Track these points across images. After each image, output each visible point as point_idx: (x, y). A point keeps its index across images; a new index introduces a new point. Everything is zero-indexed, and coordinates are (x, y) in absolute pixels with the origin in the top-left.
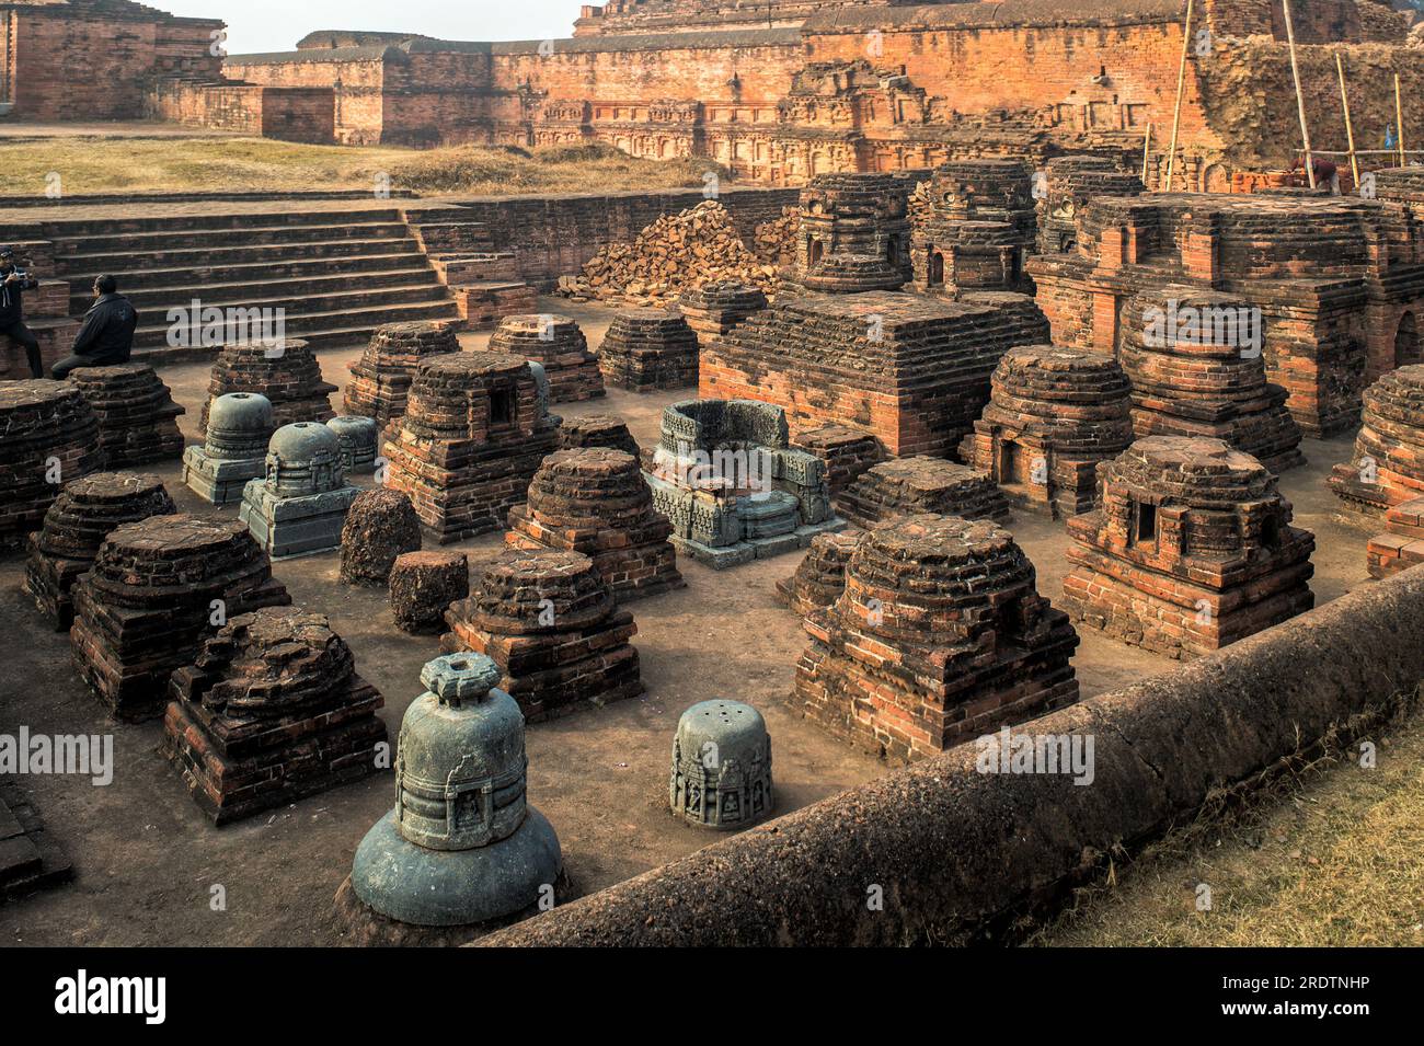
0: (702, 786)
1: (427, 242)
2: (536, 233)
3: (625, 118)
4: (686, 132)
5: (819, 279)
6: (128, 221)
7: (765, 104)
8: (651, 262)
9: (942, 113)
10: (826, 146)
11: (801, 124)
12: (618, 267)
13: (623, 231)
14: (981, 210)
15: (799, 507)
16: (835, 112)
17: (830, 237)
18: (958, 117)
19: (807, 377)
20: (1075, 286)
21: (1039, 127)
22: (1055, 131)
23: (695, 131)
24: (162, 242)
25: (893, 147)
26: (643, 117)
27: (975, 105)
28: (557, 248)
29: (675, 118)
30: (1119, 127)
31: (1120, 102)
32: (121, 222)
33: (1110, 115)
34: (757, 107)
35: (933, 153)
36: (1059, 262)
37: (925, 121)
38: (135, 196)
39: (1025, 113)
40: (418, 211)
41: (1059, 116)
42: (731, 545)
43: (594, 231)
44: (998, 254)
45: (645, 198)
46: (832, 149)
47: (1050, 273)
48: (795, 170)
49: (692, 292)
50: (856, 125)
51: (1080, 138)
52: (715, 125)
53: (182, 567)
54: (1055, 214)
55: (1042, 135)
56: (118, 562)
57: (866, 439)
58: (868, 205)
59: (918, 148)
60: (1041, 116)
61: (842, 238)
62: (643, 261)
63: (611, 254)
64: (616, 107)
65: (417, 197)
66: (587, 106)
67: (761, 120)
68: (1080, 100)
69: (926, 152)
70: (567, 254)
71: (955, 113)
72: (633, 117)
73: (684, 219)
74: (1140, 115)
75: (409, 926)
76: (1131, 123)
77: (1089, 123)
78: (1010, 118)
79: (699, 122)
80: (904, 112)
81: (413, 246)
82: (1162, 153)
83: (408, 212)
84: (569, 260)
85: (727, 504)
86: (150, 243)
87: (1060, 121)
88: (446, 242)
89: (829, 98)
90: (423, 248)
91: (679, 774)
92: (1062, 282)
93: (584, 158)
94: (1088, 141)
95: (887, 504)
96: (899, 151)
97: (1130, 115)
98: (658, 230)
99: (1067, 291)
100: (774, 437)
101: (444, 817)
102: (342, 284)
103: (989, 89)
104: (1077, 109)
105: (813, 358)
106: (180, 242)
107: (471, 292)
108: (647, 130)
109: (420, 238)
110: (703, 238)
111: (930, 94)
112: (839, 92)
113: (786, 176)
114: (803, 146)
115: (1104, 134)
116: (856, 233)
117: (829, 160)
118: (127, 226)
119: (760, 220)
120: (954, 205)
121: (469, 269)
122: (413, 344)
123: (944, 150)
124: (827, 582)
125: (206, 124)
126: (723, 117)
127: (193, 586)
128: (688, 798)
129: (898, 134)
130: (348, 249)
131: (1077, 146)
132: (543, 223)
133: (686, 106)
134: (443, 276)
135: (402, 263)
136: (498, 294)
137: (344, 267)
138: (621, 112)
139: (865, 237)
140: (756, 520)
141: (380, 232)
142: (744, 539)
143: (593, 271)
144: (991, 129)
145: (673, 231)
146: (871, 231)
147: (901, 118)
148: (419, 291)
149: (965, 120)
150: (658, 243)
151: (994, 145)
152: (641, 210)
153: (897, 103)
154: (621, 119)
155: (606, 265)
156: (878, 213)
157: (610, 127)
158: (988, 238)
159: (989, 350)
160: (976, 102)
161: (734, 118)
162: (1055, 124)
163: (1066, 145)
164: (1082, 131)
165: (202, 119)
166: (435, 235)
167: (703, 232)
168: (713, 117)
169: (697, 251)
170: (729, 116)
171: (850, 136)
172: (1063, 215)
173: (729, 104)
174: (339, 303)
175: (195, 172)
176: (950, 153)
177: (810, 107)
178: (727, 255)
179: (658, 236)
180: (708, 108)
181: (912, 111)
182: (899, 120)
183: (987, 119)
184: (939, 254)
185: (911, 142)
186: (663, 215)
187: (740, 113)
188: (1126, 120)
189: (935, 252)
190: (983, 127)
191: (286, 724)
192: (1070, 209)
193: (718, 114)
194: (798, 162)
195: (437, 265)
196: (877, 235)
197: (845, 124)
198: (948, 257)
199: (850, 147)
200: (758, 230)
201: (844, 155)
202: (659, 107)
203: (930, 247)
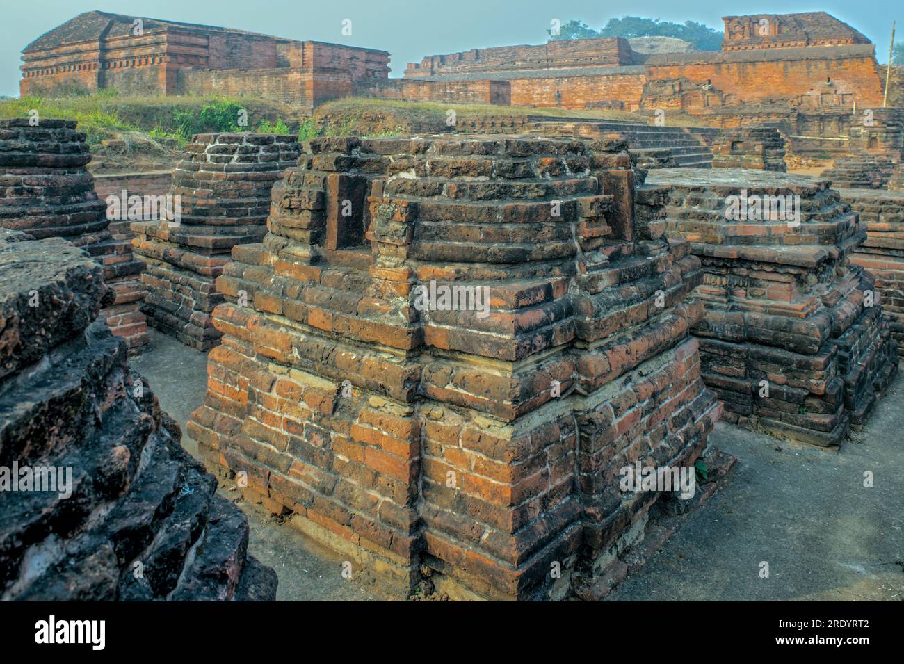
9: (734, 101)
16: (670, 102)
18: (742, 102)
21: (791, 105)
22: (800, 107)
27: (753, 97)
30: (837, 104)
31: (838, 93)
33: (832, 99)
37: (723, 105)
39: (783, 99)
41: (802, 100)
50: (683, 108)
51: (816, 110)
55: (794, 109)
59: (719, 118)
60: (792, 101)
68: (815, 93)
74: (848, 99)
76: (843, 103)
77: (820, 103)
78: (775, 102)
80: (710, 101)
87: (803, 103)
89: (667, 96)
94: (821, 111)
97: (843, 99)
103: (761, 90)
104: (813, 97)
111: (726, 93)
112: (675, 92)
115: (830, 108)
123: (738, 118)
129: (707, 112)
131: (814, 113)
144: (766, 107)
147: (708, 105)
149: (747, 104)
151: (769, 115)
153: (706, 98)
160: (753, 95)
162: (799, 104)
163: (808, 113)
164: (816, 106)
171: (679, 113)
181: (715, 101)
182: (706, 105)
183: (761, 103)
185: (714, 115)
188: (841, 101)
190: (760, 106)
197: (676, 106)
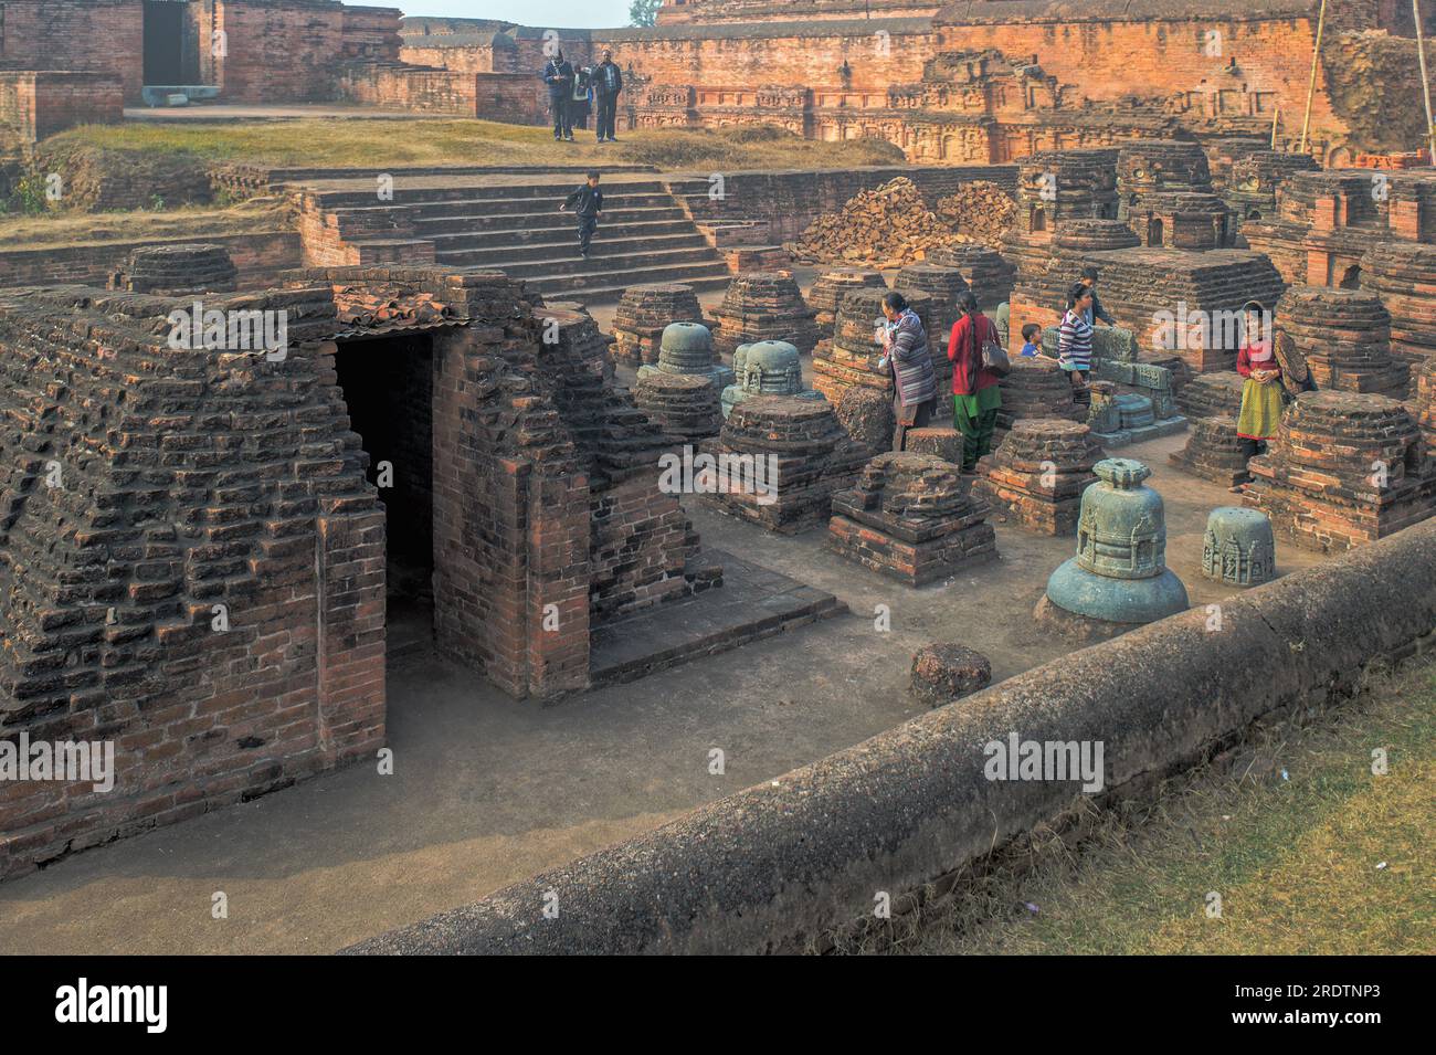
0: (1237, 558)
1: (693, 210)
2: (761, 205)
3: (730, 102)
4: (796, 116)
5: (1074, 238)
6: (454, 190)
7: (875, 91)
8: (856, 232)
9: (1074, 100)
10: (959, 130)
11: (934, 109)
12: (831, 236)
13: (831, 204)
14: (1168, 185)
15: (1154, 406)
16: (967, 98)
17: (1053, 206)
18: (1089, 103)
19: (1116, 313)
20: (1288, 246)
21: (1169, 112)
22: (1184, 116)
23: (805, 116)
24: (484, 209)
25: (1024, 131)
26: (750, 102)
27: (1106, 92)
28: (780, 218)
29: (784, 103)
30: (1247, 112)
31: (1249, 90)
32: (449, 190)
33: (1239, 103)
34: (867, 92)
35: (1063, 137)
36: (1273, 226)
37: (1056, 107)
38: (437, 169)
39: (1155, 100)
40: (678, 184)
41: (1189, 102)
42: (1114, 432)
43: (807, 203)
44: (1211, 220)
45: (847, 174)
46: (964, 133)
47: (1265, 235)
48: (926, 153)
49: (942, 253)
50: (988, 110)
51: (1210, 123)
52: (825, 110)
53: (808, 427)
54: (1241, 187)
55: (1172, 121)
56: (758, 425)
57: (1176, 359)
58: (1086, 178)
59: (1049, 132)
60: (1172, 103)
61: (1063, 207)
62: (850, 230)
63: (825, 224)
64: (721, 93)
65: (659, 172)
66: (692, 91)
67: (871, 105)
68: (1210, 89)
69: (1056, 136)
70: (787, 222)
71: (1086, 99)
72: (739, 102)
73: (882, 193)
74: (1267, 103)
75: (1114, 623)
76: (1259, 110)
77: (1218, 109)
78: (1141, 105)
79: (808, 107)
80: (1035, 98)
81: (680, 214)
82: (1289, 137)
83: (671, 184)
84: (789, 229)
85: (1112, 401)
86: (475, 209)
87: (1189, 107)
88: (707, 210)
89: (961, 85)
90: (689, 215)
91: (1215, 553)
92: (1275, 242)
93: (763, 138)
94: (1217, 125)
95: (1215, 405)
96: (1030, 134)
97: (1258, 103)
98: (861, 203)
99: (1279, 250)
100: (1124, 353)
101: (1129, 557)
102: (632, 246)
103: (1121, 78)
104: (1207, 95)
105: (1119, 298)
106: (498, 208)
107: (742, 253)
108: (755, 115)
109: (685, 207)
110: (899, 209)
111: (1062, 82)
112: (972, 79)
113: (917, 157)
114: (935, 129)
115: (1233, 120)
116: (1076, 202)
117: (960, 143)
118: (454, 194)
119: (940, 195)
120: (1144, 180)
121: (733, 234)
122: (772, 289)
123: (1076, 134)
124: (1221, 451)
125: (409, 106)
126: (831, 102)
127: (816, 441)
128: (1225, 567)
129: (1030, 118)
130: (629, 217)
131: (1207, 130)
132: (766, 196)
133: (795, 92)
134: (712, 240)
135: (675, 229)
136: (762, 255)
137: (631, 231)
138: (726, 97)
139: (1084, 206)
140: (1129, 414)
141: (651, 201)
142: (1121, 428)
143: (809, 238)
144: (1123, 114)
145: (874, 204)
146: (1088, 201)
147: (1032, 105)
148: (694, 253)
149: (1096, 106)
150: (862, 214)
151: (1126, 130)
152: (847, 184)
153: (1028, 90)
154: (726, 104)
155: (820, 234)
156: (1094, 186)
157: (715, 112)
158: (1202, 206)
159: (1257, 292)
160: (1107, 90)
161: (843, 104)
162: (1184, 110)
163: (1196, 129)
164: (1211, 115)
165: (404, 102)
166: (698, 204)
167: (900, 205)
168: (821, 102)
169: (896, 222)
170: (838, 102)
171: (983, 120)
172: (1249, 188)
173: (838, 90)
174: (635, 262)
175: (465, 149)
176: (1082, 137)
177: (942, 93)
178: (921, 225)
179: (861, 208)
180: (817, 94)
181: (1043, 97)
182: (1030, 106)
183: (1118, 105)
184: (1159, 220)
185: (1041, 127)
186: (862, 189)
187: (849, 99)
188: (1254, 107)
189: (1155, 218)
190: (1115, 112)
191: (945, 522)
192: (1255, 184)
193: (827, 100)
194: (929, 145)
195: (705, 230)
196: (1094, 205)
197: (976, 106)
198: (1168, 222)
199: (983, 131)
200: (940, 204)
201: (976, 138)
202: (767, 92)
203: (1150, 214)
